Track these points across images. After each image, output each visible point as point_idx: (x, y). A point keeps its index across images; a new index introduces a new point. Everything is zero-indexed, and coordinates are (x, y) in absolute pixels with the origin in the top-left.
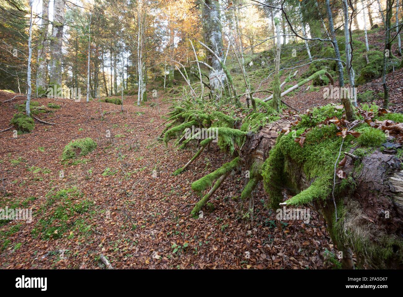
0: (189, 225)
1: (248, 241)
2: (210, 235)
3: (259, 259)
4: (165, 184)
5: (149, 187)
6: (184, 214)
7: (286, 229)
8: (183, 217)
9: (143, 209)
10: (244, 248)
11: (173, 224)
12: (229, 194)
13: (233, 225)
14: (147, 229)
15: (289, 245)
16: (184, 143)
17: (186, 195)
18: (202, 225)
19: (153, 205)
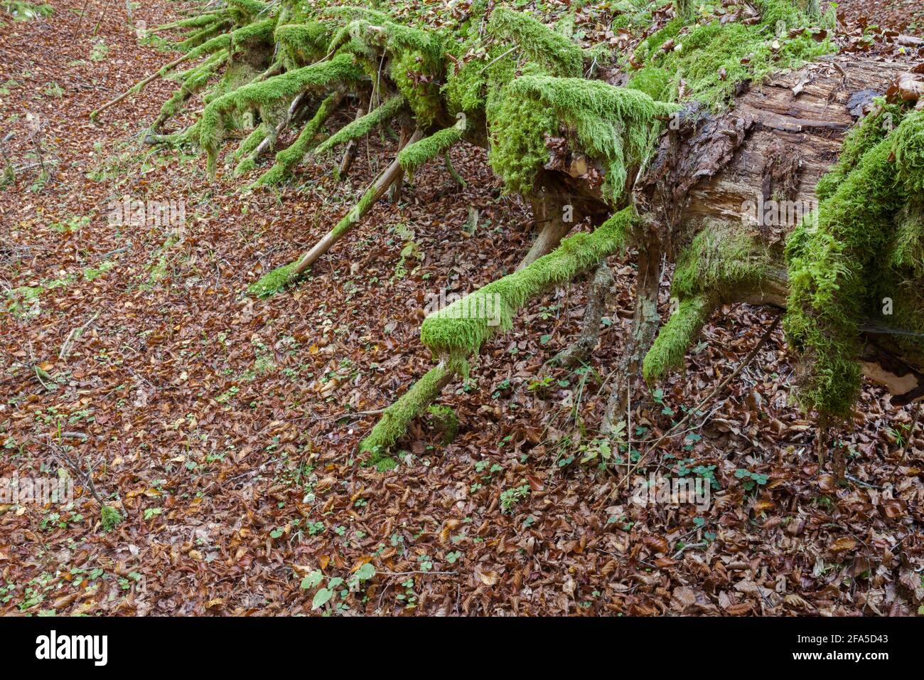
0: (360, 497)
1: (618, 544)
2: (458, 527)
3: (668, 605)
4: (222, 336)
5: (143, 350)
6: (332, 454)
7: (760, 498)
8: (330, 466)
9: (136, 439)
10: (605, 570)
11: (290, 494)
12: (515, 371)
13: (546, 488)
14: (171, 522)
15: (777, 553)
16: (282, 159)
17: (328, 377)
18: (417, 492)
19: (182, 420)
